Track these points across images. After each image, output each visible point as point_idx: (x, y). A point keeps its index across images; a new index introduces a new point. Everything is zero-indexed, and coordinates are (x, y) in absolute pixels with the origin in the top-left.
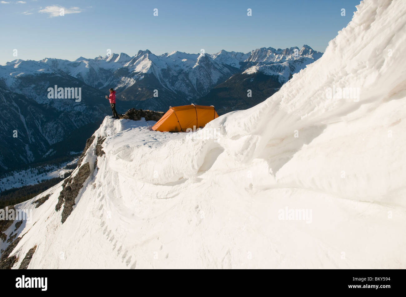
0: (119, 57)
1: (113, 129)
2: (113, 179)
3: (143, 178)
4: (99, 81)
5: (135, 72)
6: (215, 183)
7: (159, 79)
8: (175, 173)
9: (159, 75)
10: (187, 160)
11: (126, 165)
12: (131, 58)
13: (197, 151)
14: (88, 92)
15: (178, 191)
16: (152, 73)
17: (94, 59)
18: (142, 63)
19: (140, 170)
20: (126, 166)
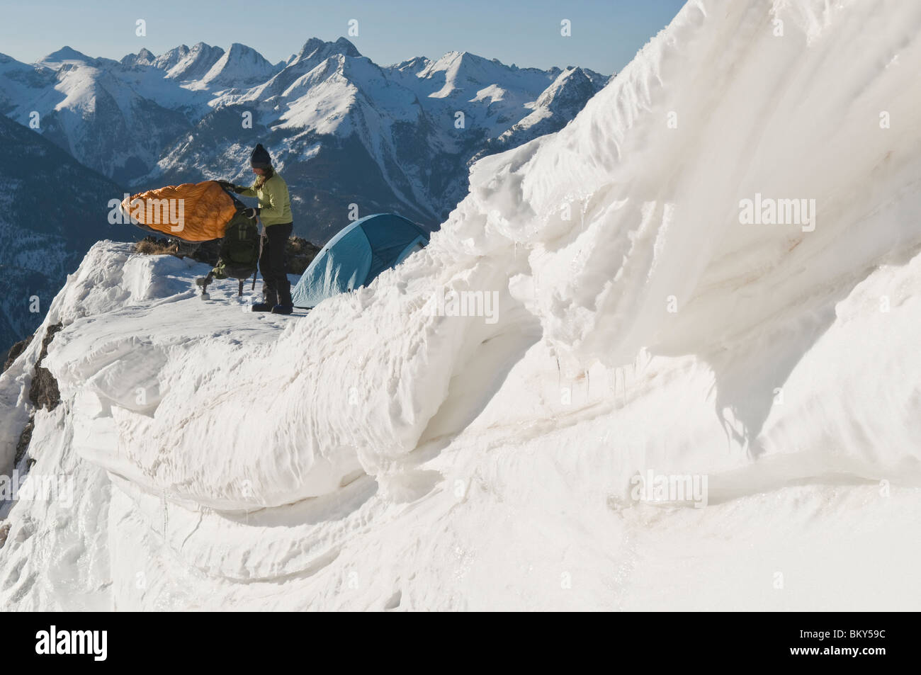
0: (223, 61)
1: (119, 294)
2: (87, 505)
3: (190, 483)
4: (131, 154)
5: (283, 126)
6: (484, 488)
7: (381, 163)
8: (322, 448)
9: (384, 145)
10: (370, 383)
11: (131, 429)
12: (275, 70)
13: (417, 339)
14: (84, 194)
15: (334, 541)
16: (354, 135)
17: (119, 60)
18: (316, 90)
19: (179, 443)
20: (132, 433)
